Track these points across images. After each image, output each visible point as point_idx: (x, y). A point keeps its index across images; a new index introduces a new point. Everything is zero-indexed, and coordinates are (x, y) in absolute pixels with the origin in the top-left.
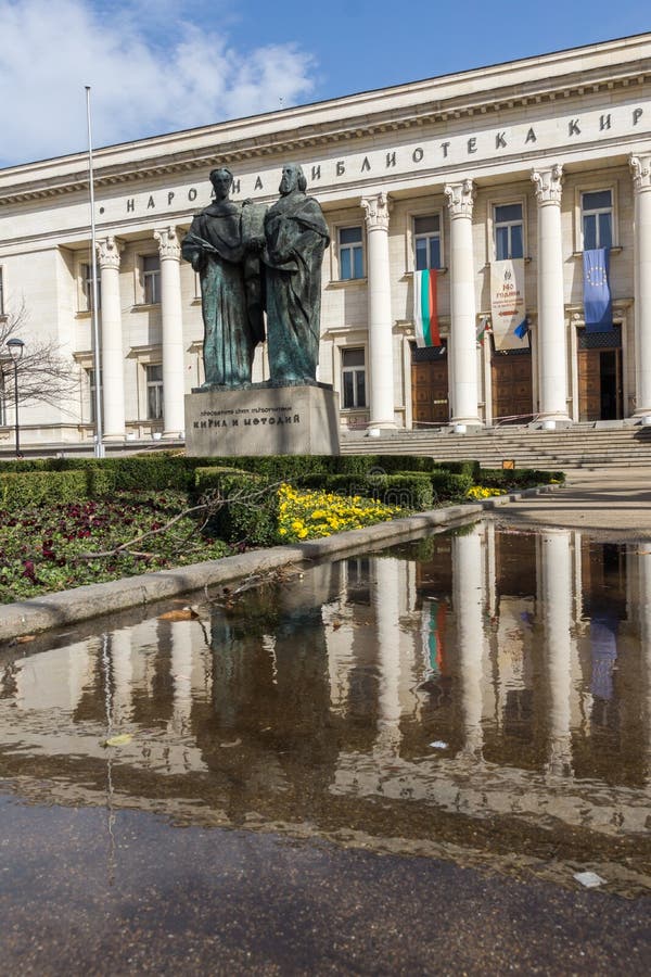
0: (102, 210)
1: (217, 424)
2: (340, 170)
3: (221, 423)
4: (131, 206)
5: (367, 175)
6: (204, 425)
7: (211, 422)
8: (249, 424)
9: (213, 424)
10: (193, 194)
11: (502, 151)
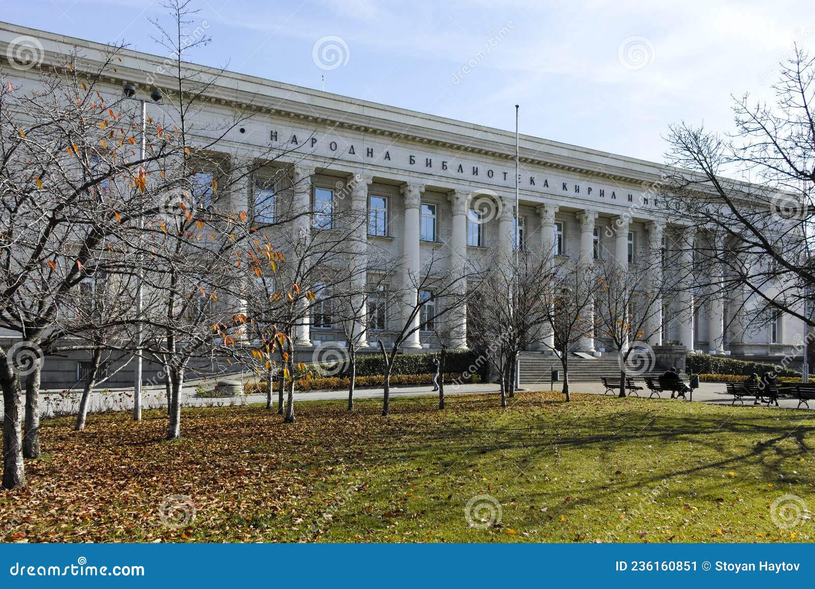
0: (243, 131)
2: (444, 166)
5: (460, 175)
10: (333, 146)
11: (532, 187)
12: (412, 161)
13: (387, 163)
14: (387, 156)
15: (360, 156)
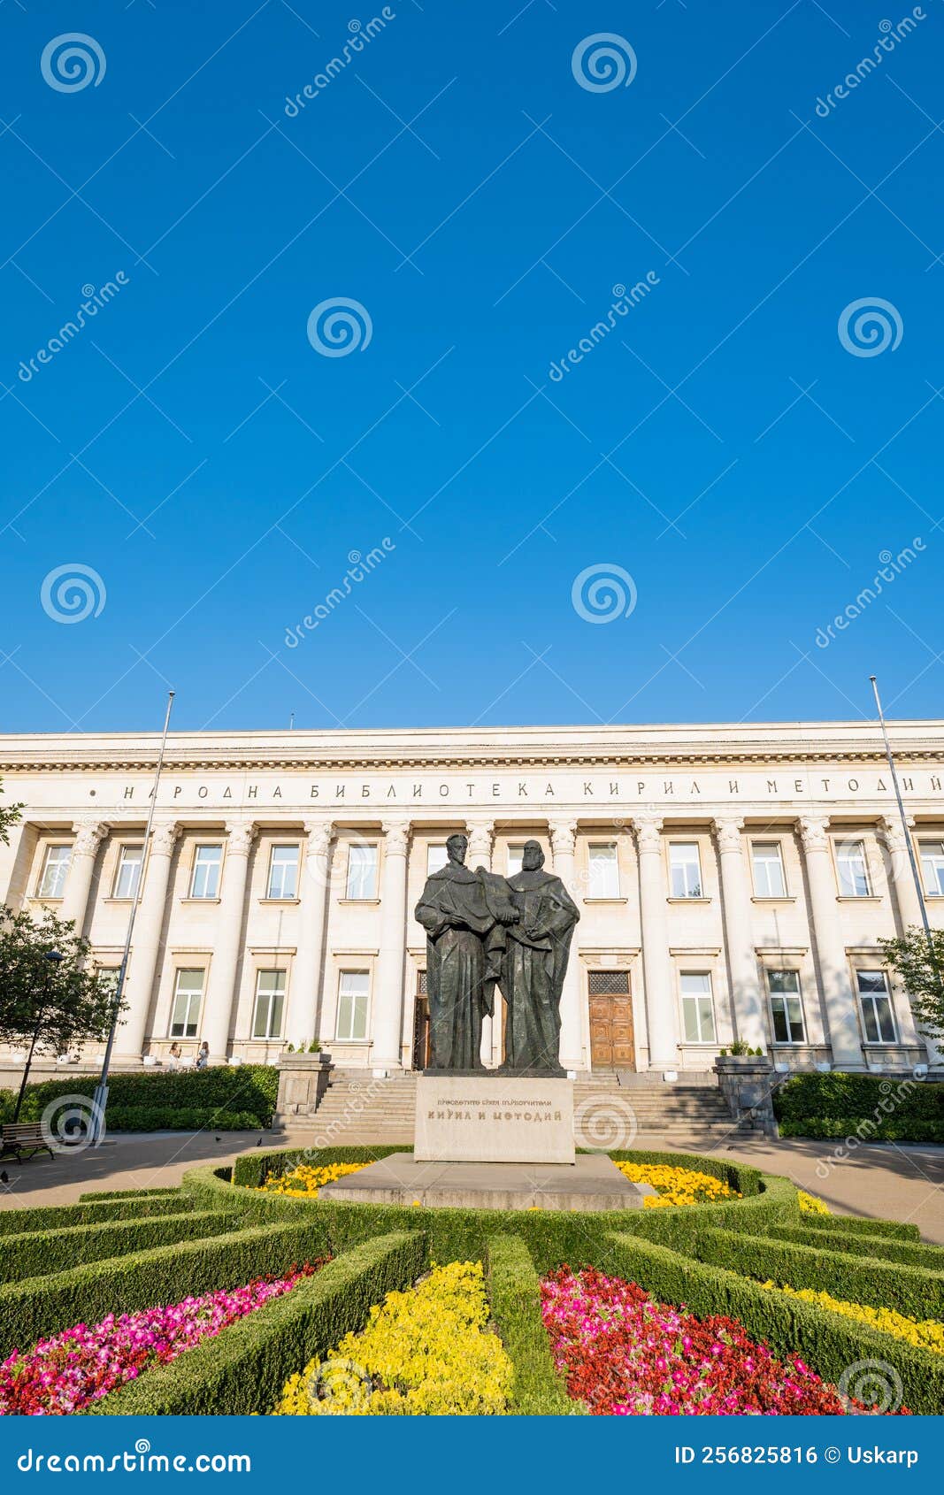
0: (93, 793)
1: (459, 1115)
2: (365, 792)
3: (464, 1115)
4: (129, 793)
5: (392, 800)
6: (441, 1115)
7: (450, 1115)
8: (499, 1118)
9: (453, 1116)
10: (203, 792)
11: (523, 799)
12: (314, 792)
13: (277, 801)
14: (277, 793)
15: (240, 798)
